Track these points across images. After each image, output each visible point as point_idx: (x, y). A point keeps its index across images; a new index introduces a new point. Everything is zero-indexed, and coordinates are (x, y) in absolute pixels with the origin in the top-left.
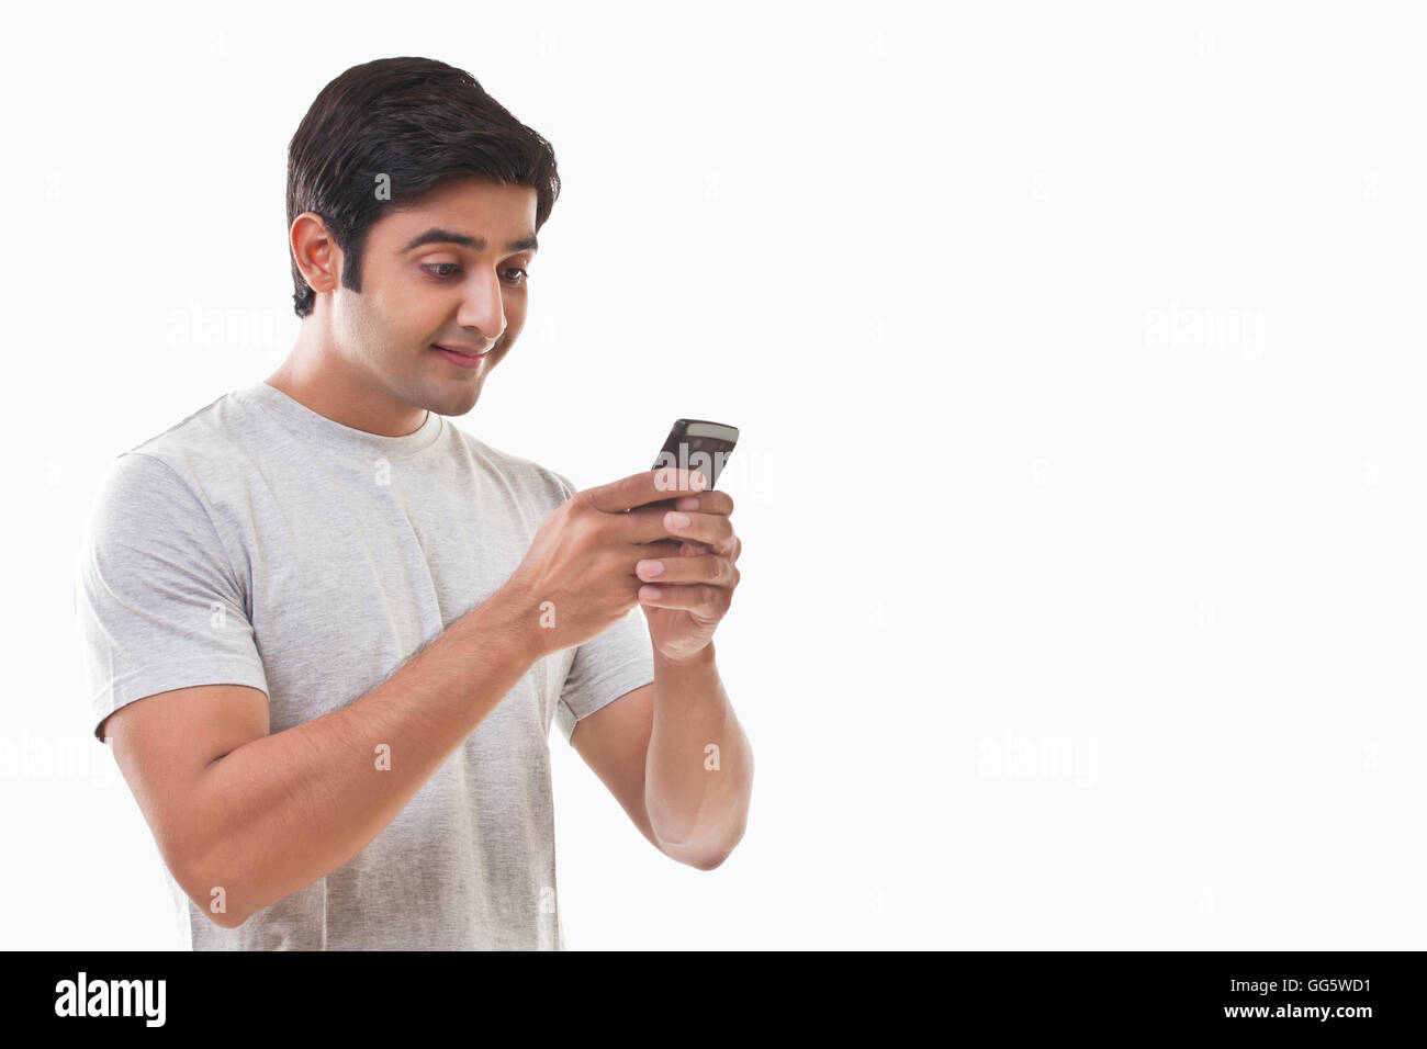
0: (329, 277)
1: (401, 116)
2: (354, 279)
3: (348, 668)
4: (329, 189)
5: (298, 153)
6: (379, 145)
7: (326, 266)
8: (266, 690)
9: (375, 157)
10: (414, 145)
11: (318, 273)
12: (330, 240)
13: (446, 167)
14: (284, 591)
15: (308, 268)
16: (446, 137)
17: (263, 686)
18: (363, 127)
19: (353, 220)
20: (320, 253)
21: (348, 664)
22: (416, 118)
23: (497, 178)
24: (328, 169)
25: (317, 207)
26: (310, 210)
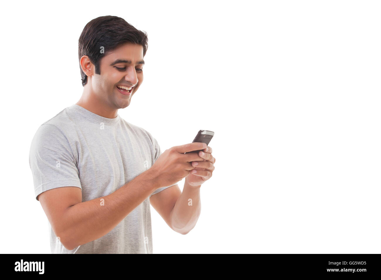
0: (91, 72)
1: (108, 28)
2: (98, 71)
3: (102, 180)
4: (90, 49)
5: (81, 41)
6: (103, 36)
7: (90, 69)
8: (81, 188)
9: (102, 39)
10: (111, 35)
11: (88, 71)
12: (90, 62)
13: (121, 40)
14: (87, 160)
15: (85, 70)
16: (120, 32)
17: (81, 187)
18: (97, 32)
19: (97, 56)
20: (88, 66)
21: (102, 179)
22: (111, 28)
23: (134, 42)
24: (89, 43)
25: (87, 54)
26: (85, 55)
